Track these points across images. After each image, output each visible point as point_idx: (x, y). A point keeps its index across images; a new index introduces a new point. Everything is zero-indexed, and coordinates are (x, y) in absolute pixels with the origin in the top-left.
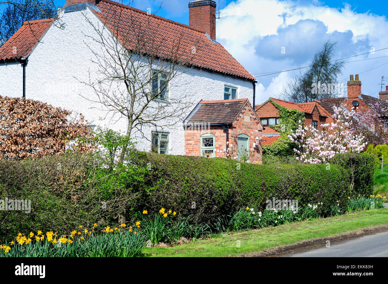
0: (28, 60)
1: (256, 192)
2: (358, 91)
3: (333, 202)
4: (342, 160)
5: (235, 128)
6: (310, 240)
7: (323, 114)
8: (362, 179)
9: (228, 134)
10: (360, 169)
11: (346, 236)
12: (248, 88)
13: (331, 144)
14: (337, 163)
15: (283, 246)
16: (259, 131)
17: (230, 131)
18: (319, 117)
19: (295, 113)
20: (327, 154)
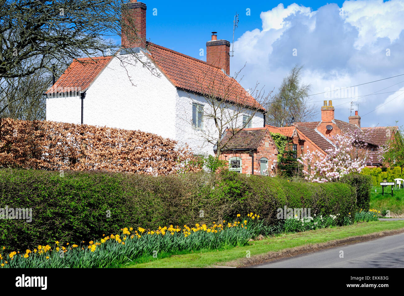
0: (86, 94)
1: (298, 204)
2: (332, 116)
3: (345, 214)
4: (348, 180)
5: (259, 152)
6: (353, 237)
7: (302, 138)
8: (363, 196)
9: (253, 157)
10: (361, 188)
11: (373, 236)
12: (260, 118)
13: (335, 167)
14: (344, 183)
15: (339, 240)
16: (275, 155)
17: (255, 155)
18: (299, 140)
19: (279, 137)
20: (333, 175)
